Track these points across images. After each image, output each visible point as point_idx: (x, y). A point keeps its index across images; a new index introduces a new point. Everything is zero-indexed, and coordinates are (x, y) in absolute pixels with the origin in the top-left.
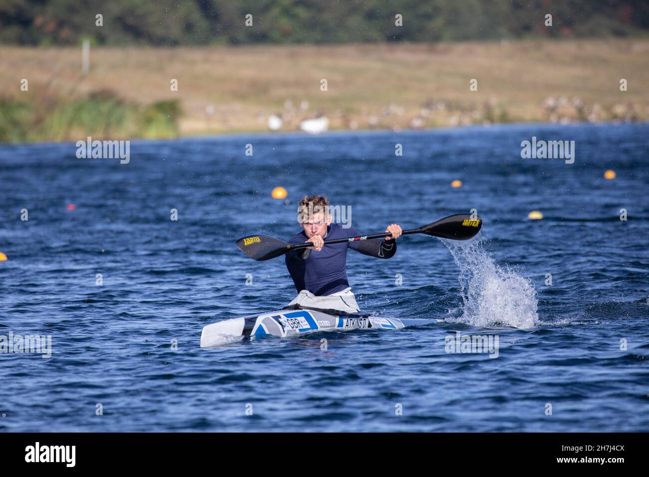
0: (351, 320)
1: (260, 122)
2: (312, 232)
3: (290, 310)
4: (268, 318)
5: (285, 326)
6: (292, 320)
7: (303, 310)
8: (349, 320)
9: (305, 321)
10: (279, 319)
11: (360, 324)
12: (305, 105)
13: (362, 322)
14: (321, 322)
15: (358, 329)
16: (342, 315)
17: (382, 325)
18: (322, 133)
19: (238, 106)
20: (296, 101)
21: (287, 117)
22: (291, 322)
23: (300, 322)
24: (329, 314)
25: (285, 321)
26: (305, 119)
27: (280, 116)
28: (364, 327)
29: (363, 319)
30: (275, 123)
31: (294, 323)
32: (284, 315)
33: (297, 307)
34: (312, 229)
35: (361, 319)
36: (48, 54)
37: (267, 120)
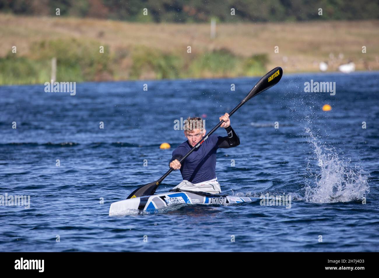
0: (214, 198)
1: (315, 66)
2: (193, 141)
3: (173, 192)
4: (157, 197)
5: (168, 203)
6: (173, 199)
7: (182, 192)
8: (213, 198)
9: (182, 200)
10: (165, 198)
11: (220, 201)
12: (341, 56)
13: (222, 200)
14: (194, 200)
15: (219, 204)
16: (208, 195)
17: (236, 201)
18: (351, 72)
19: (301, 57)
20: (336, 54)
21: (331, 63)
22: (173, 200)
23: (179, 200)
24: (199, 195)
25: (168, 200)
26: (342, 64)
27: (326, 63)
28: (223, 203)
29: (222, 198)
30: (323, 67)
31: (175, 201)
32: (168, 195)
33: (178, 190)
34: (192, 139)
35: (221, 198)
36: (191, 27)
37: (319, 65)
